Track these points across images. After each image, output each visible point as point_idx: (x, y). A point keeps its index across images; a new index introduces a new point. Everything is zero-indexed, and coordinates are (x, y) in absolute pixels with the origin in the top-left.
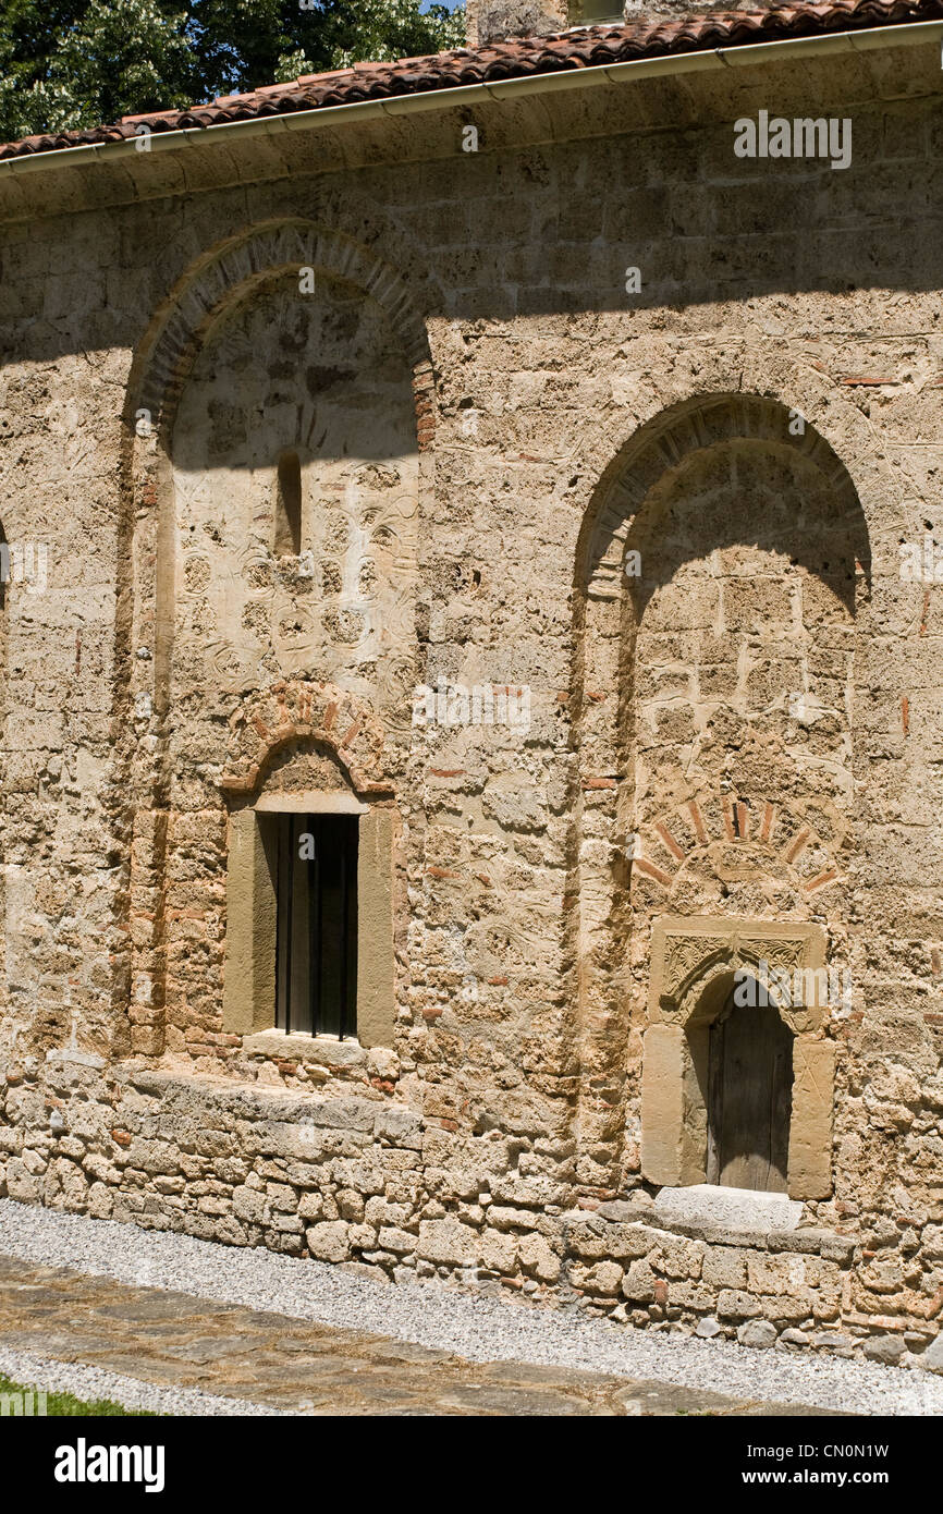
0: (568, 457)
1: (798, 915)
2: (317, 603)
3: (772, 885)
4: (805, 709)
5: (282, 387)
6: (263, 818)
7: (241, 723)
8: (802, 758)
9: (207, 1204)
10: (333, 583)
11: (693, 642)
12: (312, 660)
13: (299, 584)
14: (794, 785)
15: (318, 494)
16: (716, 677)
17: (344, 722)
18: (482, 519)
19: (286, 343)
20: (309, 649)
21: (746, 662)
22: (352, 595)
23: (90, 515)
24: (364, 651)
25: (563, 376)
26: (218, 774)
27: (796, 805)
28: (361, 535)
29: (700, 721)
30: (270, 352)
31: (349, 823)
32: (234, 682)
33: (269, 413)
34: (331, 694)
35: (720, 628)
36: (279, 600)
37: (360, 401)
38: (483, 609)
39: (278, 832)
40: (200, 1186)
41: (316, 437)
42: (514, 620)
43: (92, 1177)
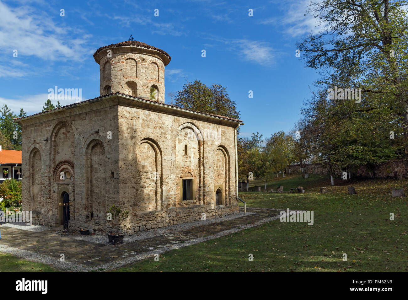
0: (213, 149)
1: (221, 184)
2: (189, 159)
3: (220, 182)
4: (222, 169)
5: (185, 138)
6: (183, 180)
7: (182, 171)
8: (222, 172)
9: (187, 219)
10: (190, 157)
11: (215, 163)
12: (188, 165)
13: (187, 158)
14: (221, 174)
15: (189, 149)
16: (217, 167)
17: (192, 171)
18: (208, 153)
19: (186, 134)
20: (188, 164)
21: (219, 165)
22: (192, 159)
23: (172, 149)
24: (193, 164)
25: (213, 142)
26: (179, 176)
27: (221, 176)
28: (193, 153)
29: (216, 170)
30: (184, 134)
31: (191, 180)
32: (181, 167)
33: (184, 140)
34: (191, 168)
35: (217, 163)
36: (185, 159)
37: (192, 141)
38: (208, 161)
39: (184, 181)
40: (186, 217)
41: (188, 144)
42: (210, 162)
43: (173, 220)
